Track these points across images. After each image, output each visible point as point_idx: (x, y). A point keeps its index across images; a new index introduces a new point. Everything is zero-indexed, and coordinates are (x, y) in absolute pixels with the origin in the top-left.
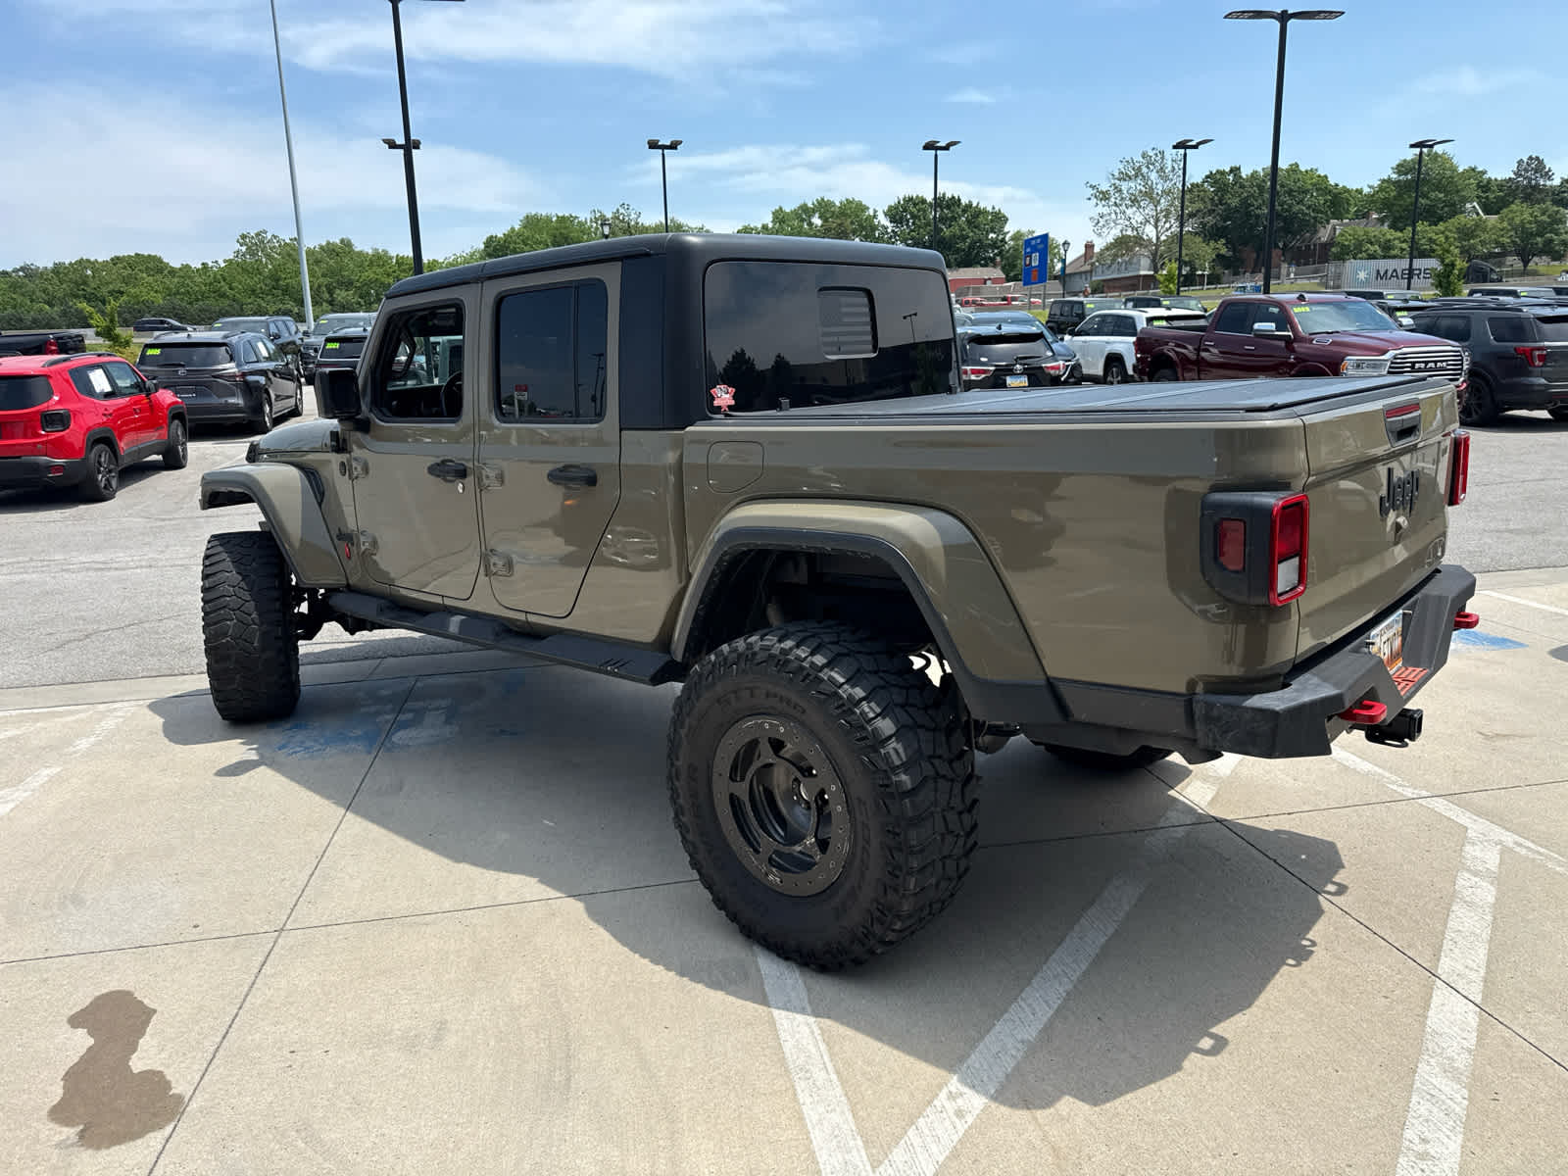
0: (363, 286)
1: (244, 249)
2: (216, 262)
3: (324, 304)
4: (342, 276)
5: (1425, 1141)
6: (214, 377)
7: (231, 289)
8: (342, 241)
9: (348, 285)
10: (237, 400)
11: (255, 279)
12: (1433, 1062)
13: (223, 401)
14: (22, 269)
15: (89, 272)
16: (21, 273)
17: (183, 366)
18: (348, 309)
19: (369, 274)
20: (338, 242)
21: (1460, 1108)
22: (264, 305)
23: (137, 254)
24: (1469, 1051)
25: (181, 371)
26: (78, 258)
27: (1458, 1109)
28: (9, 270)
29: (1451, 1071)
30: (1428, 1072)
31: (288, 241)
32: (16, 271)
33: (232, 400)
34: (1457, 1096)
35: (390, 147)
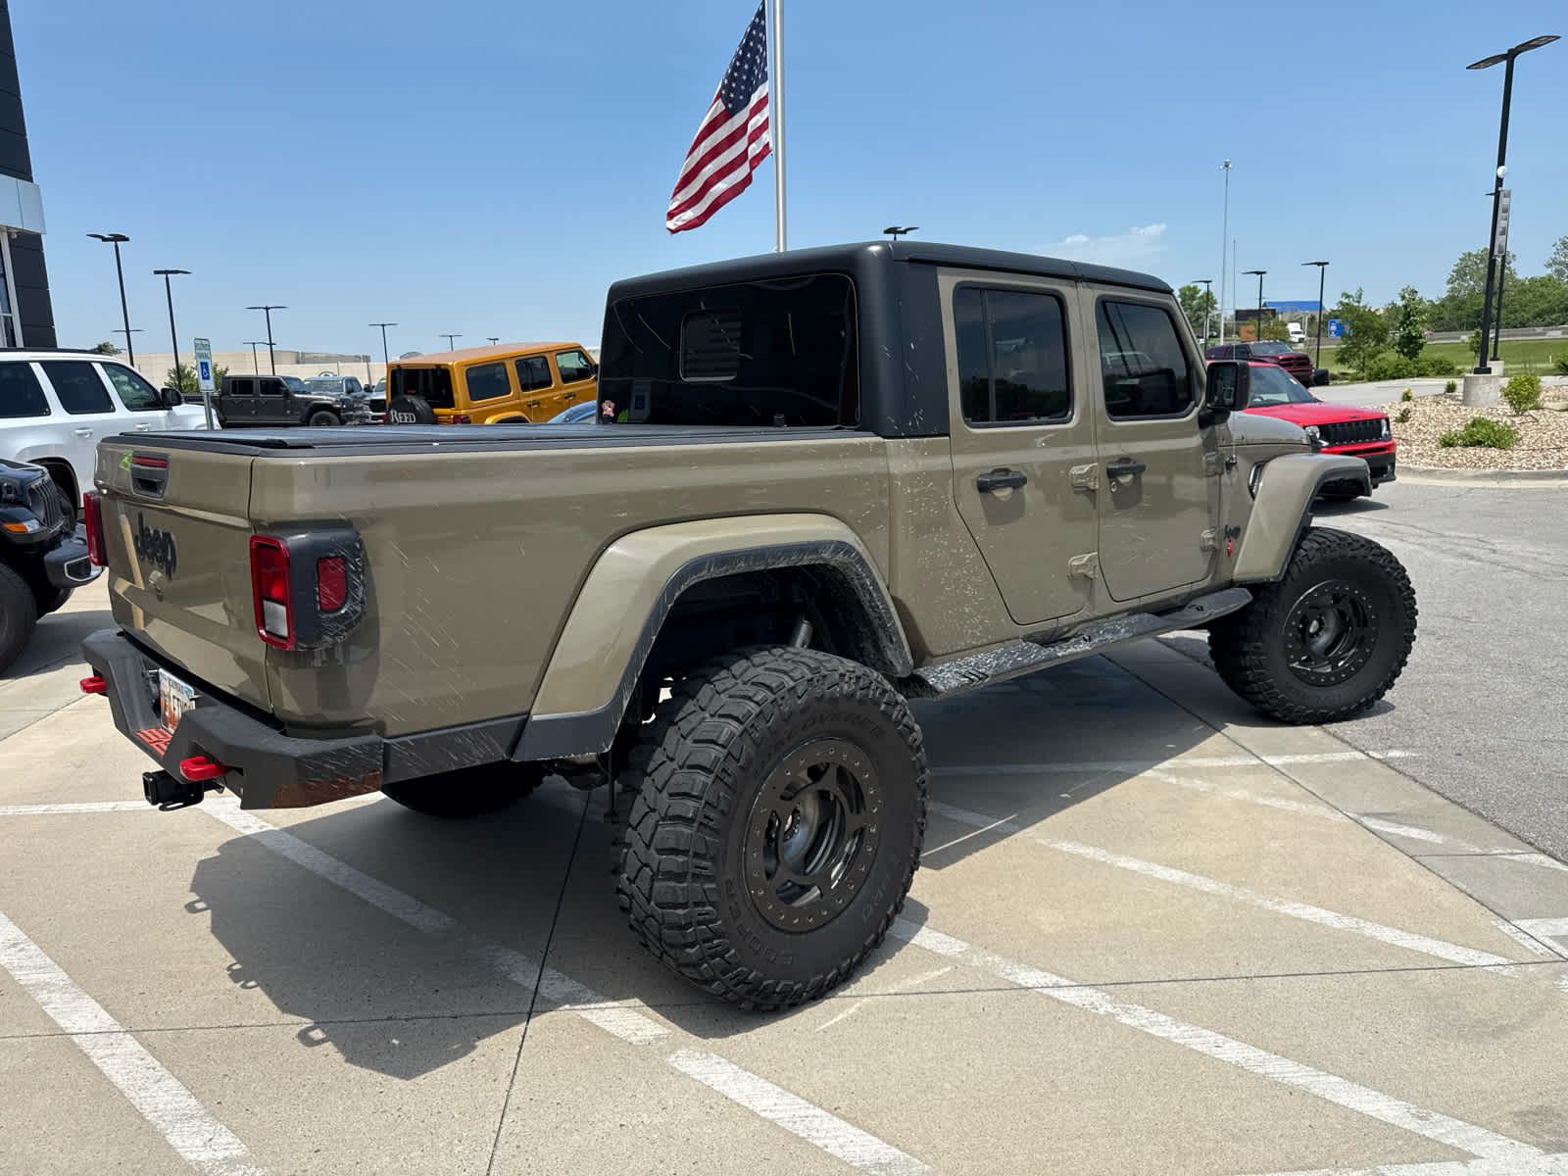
5: (22, 950)
12: (62, 983)
21: (17, 975)
24: (44, 1004)
27: (18, 973)
29: (45, 986)
30: (59, 976)
34: (24, 977)
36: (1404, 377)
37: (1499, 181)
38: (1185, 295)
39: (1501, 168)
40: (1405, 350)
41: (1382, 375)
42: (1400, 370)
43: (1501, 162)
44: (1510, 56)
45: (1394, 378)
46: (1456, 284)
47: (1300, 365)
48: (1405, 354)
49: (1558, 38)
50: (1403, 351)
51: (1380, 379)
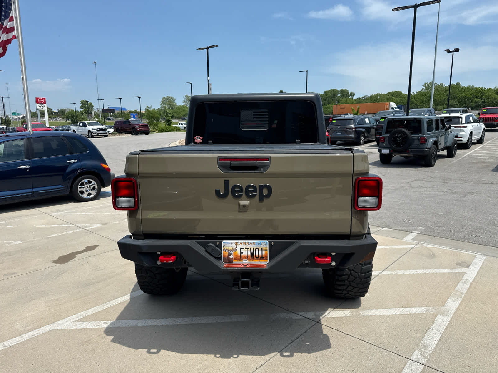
0: (460, 98)
1: (424, 88)
2: (414, 93)
3: (445, 105)
4: (454, 95)
6: (347, 128)
7: (416, 101)
8: (457, 84)
9: (455, 98)
10: (353, 136)
11: (424, 97)
13: (348, 135)
14: (364, 97)
15: (379, 97)
16: (363, 98)
17: (340, 125)
18: (453, 107)
19: (463, 94)
20: (455, 84)
22: (425, 106)
23: (395, 91)
25: (339, 127)
26: (377, 93)
28: (361, 97)
31: (439, 84)
32: (362, 97)
33: (350, 136)
35: (448, 52)
36: (168, 131)
37: (208, 81)
38: (83, 103)
39: (209, 78)
40: (168, 124)
41: (163, 131)
42: (168, 129)
43: (208, 76)
44: (207, 48)
45: (166, 132)
46: (162, 106)
47: (146, 127)
48: (168, 125)
49: (218, 46)
50: (167, 124)
51: (162, 132)
